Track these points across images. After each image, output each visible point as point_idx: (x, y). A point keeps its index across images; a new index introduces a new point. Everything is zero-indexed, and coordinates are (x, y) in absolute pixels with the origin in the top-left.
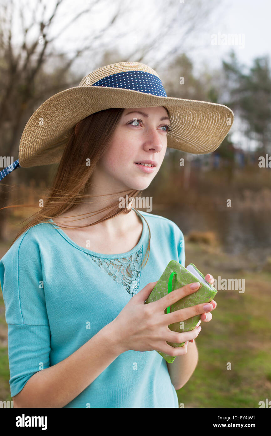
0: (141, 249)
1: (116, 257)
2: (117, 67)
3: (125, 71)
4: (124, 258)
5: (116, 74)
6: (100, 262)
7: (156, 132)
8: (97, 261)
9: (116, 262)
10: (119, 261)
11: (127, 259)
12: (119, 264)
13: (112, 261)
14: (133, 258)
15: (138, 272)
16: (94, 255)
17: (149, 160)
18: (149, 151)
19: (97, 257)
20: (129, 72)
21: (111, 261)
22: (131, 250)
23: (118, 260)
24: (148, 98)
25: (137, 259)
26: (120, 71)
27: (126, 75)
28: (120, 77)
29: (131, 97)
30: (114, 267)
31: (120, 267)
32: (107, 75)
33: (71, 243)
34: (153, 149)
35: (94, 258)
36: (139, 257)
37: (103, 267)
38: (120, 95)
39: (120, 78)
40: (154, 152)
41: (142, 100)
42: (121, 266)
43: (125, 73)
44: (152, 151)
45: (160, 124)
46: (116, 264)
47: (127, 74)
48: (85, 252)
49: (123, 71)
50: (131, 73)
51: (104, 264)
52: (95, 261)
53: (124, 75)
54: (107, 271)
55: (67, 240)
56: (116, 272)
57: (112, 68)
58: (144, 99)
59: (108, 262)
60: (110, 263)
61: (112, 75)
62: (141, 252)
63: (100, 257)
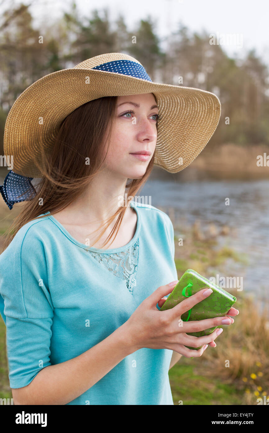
0: (137, 242)
1: (115, 252)
2: (103, 58)
3: (111, 61)
4: (122, 252)
5: (103, 64)
6: (100, 258)
7: (148, 121)
8: (97, 257)
9: (115, 257)
10: (117, 256)
11: (125, 252)
12: (119, 258)
13: (112, 256)
14: (131, 251)
15: (135, 266)
16: (94, 251)
17: (144, 151)
18: (143, 141)
19: (96, 253)
20: (116, 62)
21: (110, 256)
22: (128, 243)
23: (117, 254)
24: (144, 84)
25: (134, 253)
26: (107, 61)
27: (113, 65)
28: (107, 66)
29: (126, 83)
30: (113, 262)
31: (119, 262)
32: (94, 66)
33: (71, 240)
34: (148, 140)
35: (94, 254)
36: (135, 250)
37: (103, 262)
38: (115, 81)
39: (108, 68)
40: (148, 142)
41: (137, 87)
42: (121, 260)
43: (112, 62)
44: (146, 141)
45: (151, 113)
46: (115, 259)
47: (114, 63)
48: (85, 248)
49: (109, 61)
50: (118, 62)
51: (104, 259)
52: (95, 257)
53: (111, 64)
54: (106, 266)
55: (67, 236)
56: (116, 267)
57: (97, 60)
58: (139, 85)
59: (108, 257)
60: (110, 258)
61: (99, 66)
62: (137, 245)
63: (100, 252)
